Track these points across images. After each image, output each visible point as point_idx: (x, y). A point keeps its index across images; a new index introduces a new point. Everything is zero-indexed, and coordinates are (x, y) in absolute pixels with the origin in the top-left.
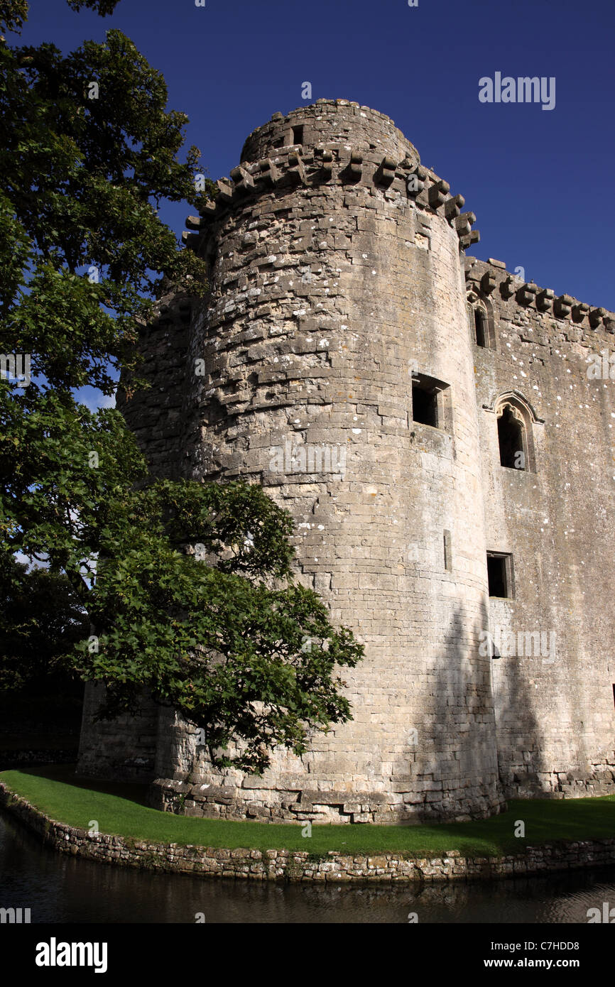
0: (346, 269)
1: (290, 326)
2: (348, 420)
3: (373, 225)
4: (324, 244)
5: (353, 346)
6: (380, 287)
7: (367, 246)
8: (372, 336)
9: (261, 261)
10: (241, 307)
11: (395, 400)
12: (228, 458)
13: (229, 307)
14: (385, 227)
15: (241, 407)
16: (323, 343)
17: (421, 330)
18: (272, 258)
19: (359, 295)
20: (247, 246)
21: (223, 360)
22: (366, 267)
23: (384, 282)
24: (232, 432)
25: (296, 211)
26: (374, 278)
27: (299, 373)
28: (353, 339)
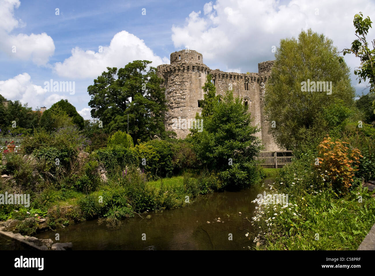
0: (187, 85)
1: (180, 94)
2: (188, 109)
3: (191, 77)
4: (184, 81)
5: (189, 97)
6: (193, 87)
7: (190, 80)
8: (191, 95)
9: (175, 83)
10: (172, 90)
11: (195, 105)
12: (172, 114)
13: (170, 90)
14: (193, 76)
15: (173, 107)
16: (184, 97)
17: (199, 93)
18: (176, 83)
19: (189, 89)
20: (172, 80)
21: (170, 99)
22: (191, 84)
23: (193, 86)
24: (173, 110)
25: (180, 75)
26: (192, 86)
27: (181, 102)
28: (189, 96)
